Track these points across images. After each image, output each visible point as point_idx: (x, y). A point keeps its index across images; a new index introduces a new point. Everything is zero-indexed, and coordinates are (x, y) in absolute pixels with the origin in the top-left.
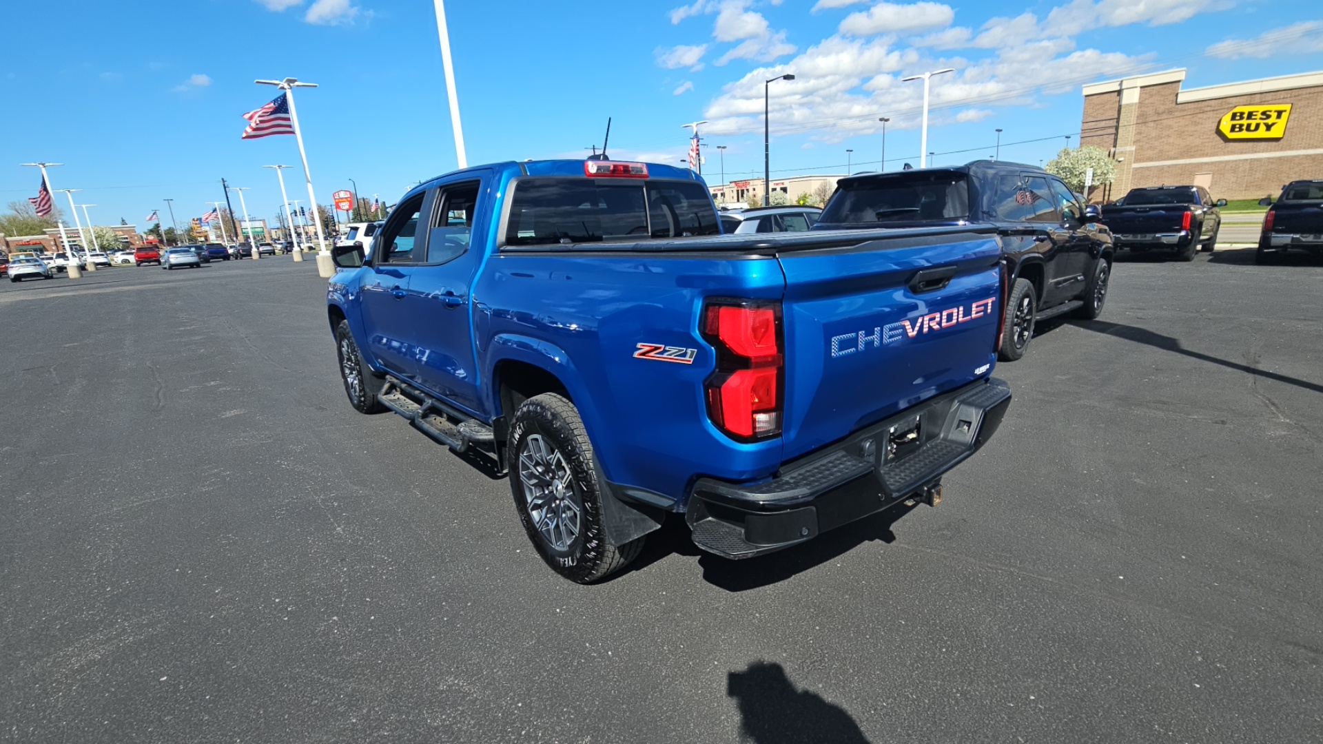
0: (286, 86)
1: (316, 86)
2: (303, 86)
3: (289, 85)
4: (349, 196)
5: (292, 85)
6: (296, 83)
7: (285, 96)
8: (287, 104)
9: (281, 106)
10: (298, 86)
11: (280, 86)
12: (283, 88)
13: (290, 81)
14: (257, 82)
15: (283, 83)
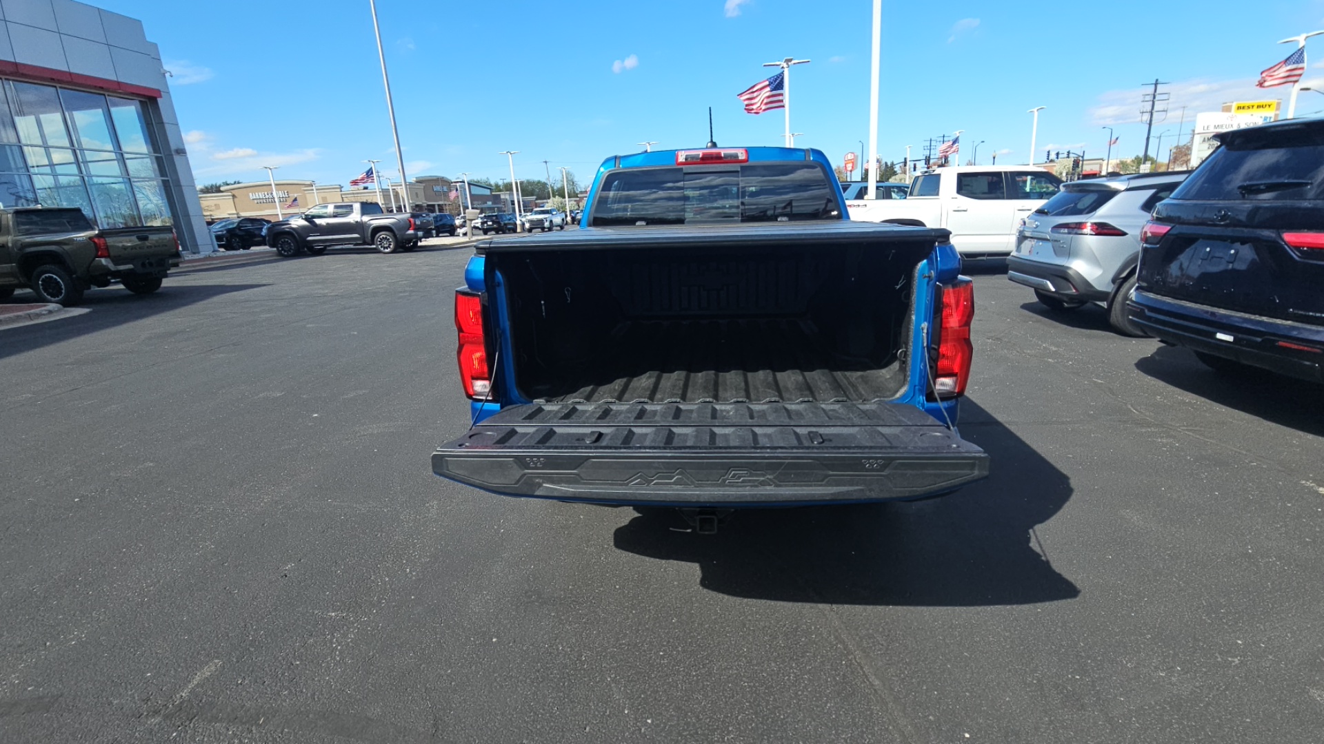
0: (785, 65)
1: (809, 62)
2: (799, 63)
3: (787, 64)
5: (790, 63)
6: (793, 62)
7: (783, 73)
8: (783, 82)
9: (779, 84)
10: (794, 64)
11: (781, 66)
12: (783, 68)
13: (788, 61)
14: (765, 66)
15: (782, 63)
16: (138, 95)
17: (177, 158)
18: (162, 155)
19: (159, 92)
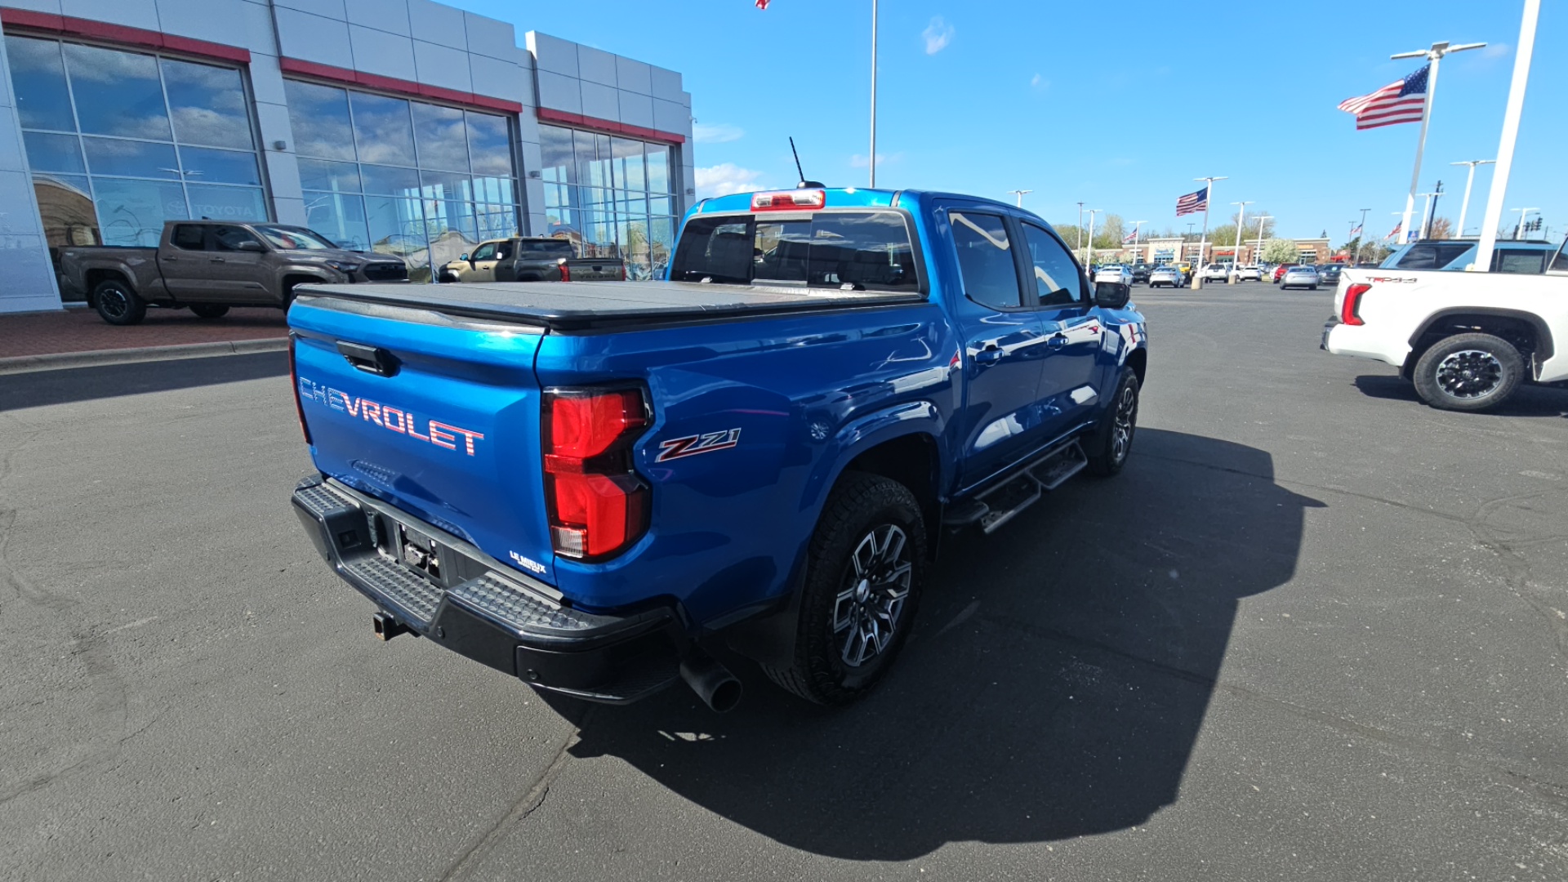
0: (1434, 55)
1: (1484, 46)
2: (1461, 49)
3: (1439, 52)
5: (1443, 51)
6: (1449, 49)
7: (1429, 67)
8: (1426, 80)
9: (1417, 83)
10: (1453, 51)
11: (1426, 57)
13: (1440, 47)
14: (1393, 58)
15: (1428, 52)
16: (669, 141)
17: (687, 197)
18: (677, 195)
19: (683, 137)
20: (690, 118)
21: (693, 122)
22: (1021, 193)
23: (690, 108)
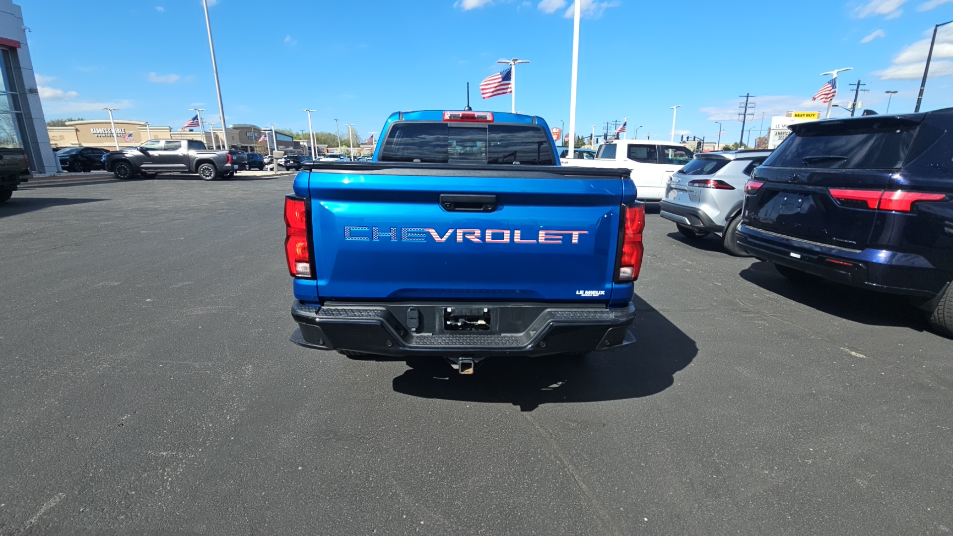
0: (513, 63)
1: (528, 62)
2: (522, 62)
3: (514, 62)
4: (558, 131)
5: (516, 62)
6: (518, 61)
7: (511, 69)
8: (511, 75)
9: (507, 77)
10: (519, 63)
11: (510, 64)
12: (511, 65)
13: (515, 60)
14: (498, 62)
15: (511, 62)
17: (29, 96)
18: (17, 94)
19: (19, 43)
20: (23, 27)
21: (27, 31)
22: (310, 112)
23: (21, 19)
